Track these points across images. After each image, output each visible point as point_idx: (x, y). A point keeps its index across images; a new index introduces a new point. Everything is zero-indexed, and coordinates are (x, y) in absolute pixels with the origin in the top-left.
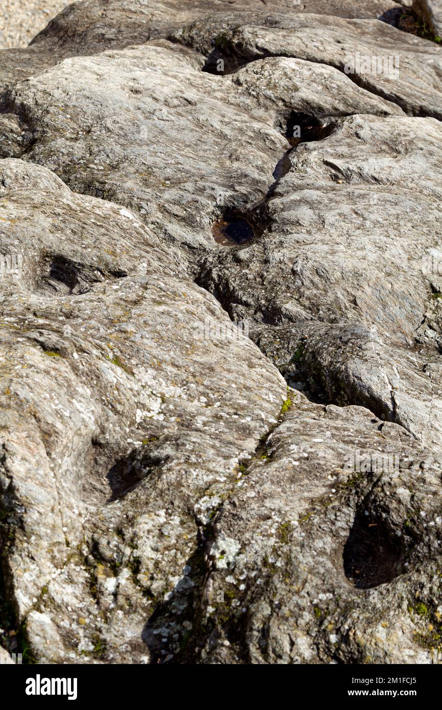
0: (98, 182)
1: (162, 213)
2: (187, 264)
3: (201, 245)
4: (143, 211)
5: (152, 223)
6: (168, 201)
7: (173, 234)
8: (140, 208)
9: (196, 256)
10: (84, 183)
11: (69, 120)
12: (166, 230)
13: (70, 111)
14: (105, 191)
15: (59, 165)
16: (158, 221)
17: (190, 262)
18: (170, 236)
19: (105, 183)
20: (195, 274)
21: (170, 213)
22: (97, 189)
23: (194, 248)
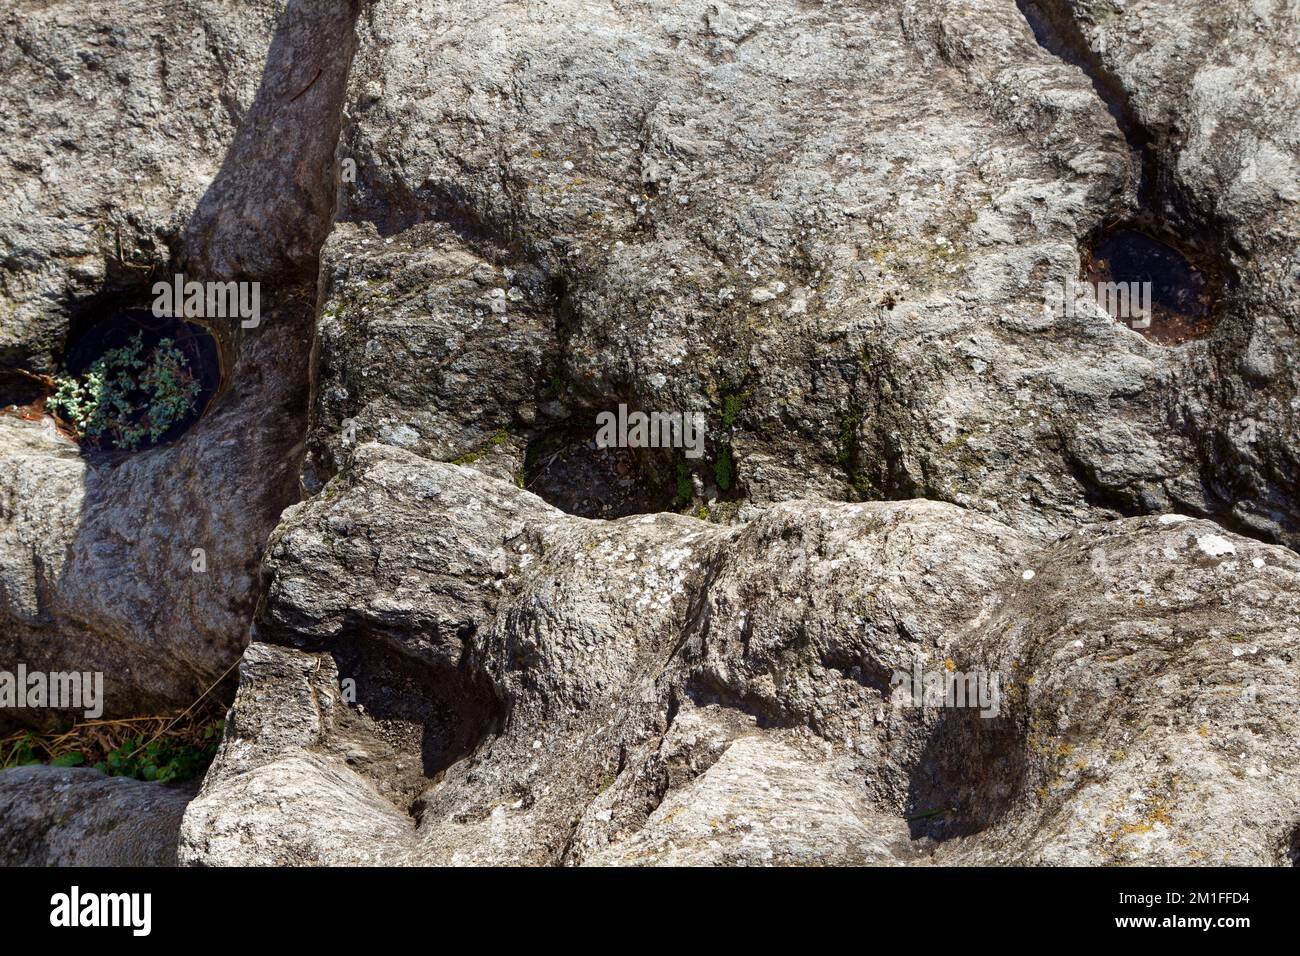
0: (823, 340)
1: (1013, 342)
2: (1153, 442)
3: (1144, 378)
4: (979, 367)
5: (1021, 385)
6: (997, 303)
7: (1078, 386)
8: (967, 361)
9: (1153, 410)
10: (794, 361)
11: (580, 177)
12: (1058, 386)
13: (556, 146)
14: (855, 359)
15: (685, 333)
16: (1027, 371)
17: (1154, 434)
18: (1077, 396)
19: (844, 335)
20: (1190, 460)
21: (1025, 333)
22: (839, 362)
23: (1137, 393)
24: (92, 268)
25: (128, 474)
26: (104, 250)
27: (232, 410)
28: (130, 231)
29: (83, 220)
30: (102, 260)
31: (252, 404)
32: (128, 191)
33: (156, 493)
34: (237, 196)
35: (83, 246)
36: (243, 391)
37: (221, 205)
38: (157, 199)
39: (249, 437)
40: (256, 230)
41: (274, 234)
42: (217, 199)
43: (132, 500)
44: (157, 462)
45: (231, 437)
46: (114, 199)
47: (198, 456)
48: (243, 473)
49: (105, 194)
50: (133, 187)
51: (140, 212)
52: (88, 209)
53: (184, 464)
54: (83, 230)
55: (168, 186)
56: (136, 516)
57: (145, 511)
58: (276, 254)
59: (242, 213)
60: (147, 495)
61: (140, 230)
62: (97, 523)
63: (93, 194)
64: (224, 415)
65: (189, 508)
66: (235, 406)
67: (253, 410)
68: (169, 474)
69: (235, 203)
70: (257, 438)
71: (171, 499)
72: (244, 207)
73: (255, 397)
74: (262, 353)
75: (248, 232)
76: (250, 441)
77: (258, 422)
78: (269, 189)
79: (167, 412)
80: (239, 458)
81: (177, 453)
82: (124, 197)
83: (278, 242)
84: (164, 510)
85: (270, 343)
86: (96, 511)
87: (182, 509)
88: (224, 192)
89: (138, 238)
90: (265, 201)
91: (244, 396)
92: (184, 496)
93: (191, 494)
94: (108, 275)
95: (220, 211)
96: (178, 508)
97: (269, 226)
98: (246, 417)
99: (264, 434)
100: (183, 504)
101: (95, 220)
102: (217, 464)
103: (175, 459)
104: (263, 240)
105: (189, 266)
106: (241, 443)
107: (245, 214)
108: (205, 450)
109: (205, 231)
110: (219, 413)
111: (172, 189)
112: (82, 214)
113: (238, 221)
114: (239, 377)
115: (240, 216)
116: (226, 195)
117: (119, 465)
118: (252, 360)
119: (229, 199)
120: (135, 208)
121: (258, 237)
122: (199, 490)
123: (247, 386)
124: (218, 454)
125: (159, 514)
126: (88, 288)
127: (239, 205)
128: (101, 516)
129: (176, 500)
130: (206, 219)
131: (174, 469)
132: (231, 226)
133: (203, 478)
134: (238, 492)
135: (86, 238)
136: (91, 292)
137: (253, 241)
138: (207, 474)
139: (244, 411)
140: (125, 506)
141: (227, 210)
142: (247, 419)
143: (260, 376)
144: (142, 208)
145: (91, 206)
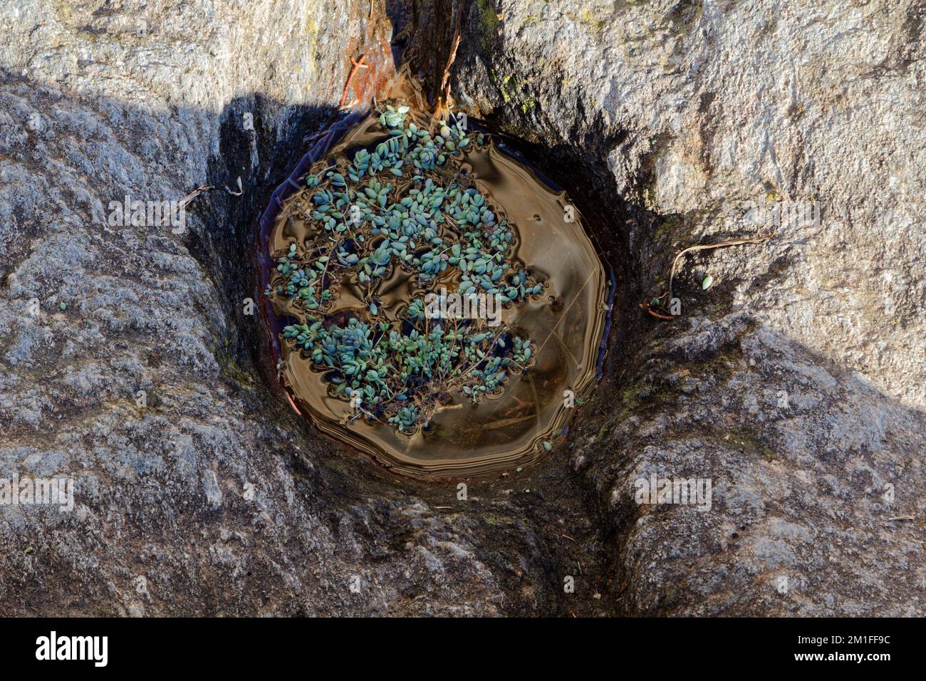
24: (674, 182)
25: (167, 271)
26: (714, 210)
27: (300, 495)
28: (759, 262)
29: (786, 161)
30: (693, 205)
31: (312, 541)
32: (853, 257)
33: (111, 332)
34: (825, 502)
35: (725, 162)
36: (345, 521)
37: (807, 466)
38: (833, 321)
39: (225, 533)
40: (733, 547)
41: (717, 589)
42: (823, 457)
43: (100, 281)
44: (184, 332)
45: (228, 494)
46: (836, 226)
47: (186, 421)
48: (132, 521)
49: (848, 205)
50: (866, 265)
51: (801, 284)
52: (810, 169)
53: (174, 393)
54: (762, 162)
55: (865, 344)
56: (64, 290)
57: (72, 310)
58: (671, 595)
59: (779, 513)
60: (108, 313)
61: (759, 283)
62: (58, 210)
63: (850, 180)
64: (287, 478)
65: (66, 402)
66: (309, 503)
67: (295, 541)
68: (153, 360)
69: (808, 499)
70: (223, 553)
71: (93, 365)
72: (793, 519)
73: (329, 546)
74: (435, 563)
75: (729, 529)
76: (214, 538)
77: (261, 554)
78: (835, 576)
79: (346, 358)
80: (170, 512)
81: (202, 377)
82: (841, 247)
83: (700, 598)
84: (70, 349)
85: (459, 581)
86: (85, 206)
87: (64, 388)
88: (842, 474)
89: (738, 281)
90: (802, 568)
91: (334, 522)
92: (93, 392)
93: (97, 407)
94: (662, 219)
95: (792, 464)
96: (69, 379)
97: (739, 577)
98: (276, 528)
99: (228, 568)
100: (74, 391)
101: (786, 184)
102: (158, 463)
103: (188, 372)
104: (707, 562)
105: (666, 398)
106: (212, 516)
107: (774, 520)
108: (197, 437)
109: (747, 431)
110: (296, 466)
111: (857, 355)
112: (799, 156)
113: (758, 504)
114: (385, 510)
115: (770, 509)
116: (829, 478)
117: (193, 253)
118: (422, 541)
119: (820, 484)
120: (810, 272)
121: (716, 550)
122: (102, 424)
123: (359, 529)
124: (183, 466)
125: (61, 339)
126: (630, 178)
127: (802, 506)
128: (72, 218)
129: (86, 376)
130: (773, 431)
131: (163, 368)
132: (750, 489)
133: (129, 431)
134: (84, 511)
135: (745, 167)
136: (621, 186)
137: (706, 541)
138: (138, 441)
139: (293, 524)
140: (88, 266)
141: (791, 477)
142: (271, 530)
143: (384, 558)
144: (812, 285)
145: (819, 174)
